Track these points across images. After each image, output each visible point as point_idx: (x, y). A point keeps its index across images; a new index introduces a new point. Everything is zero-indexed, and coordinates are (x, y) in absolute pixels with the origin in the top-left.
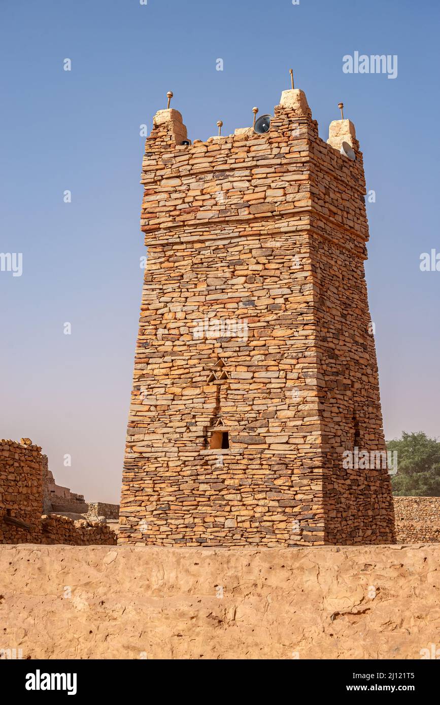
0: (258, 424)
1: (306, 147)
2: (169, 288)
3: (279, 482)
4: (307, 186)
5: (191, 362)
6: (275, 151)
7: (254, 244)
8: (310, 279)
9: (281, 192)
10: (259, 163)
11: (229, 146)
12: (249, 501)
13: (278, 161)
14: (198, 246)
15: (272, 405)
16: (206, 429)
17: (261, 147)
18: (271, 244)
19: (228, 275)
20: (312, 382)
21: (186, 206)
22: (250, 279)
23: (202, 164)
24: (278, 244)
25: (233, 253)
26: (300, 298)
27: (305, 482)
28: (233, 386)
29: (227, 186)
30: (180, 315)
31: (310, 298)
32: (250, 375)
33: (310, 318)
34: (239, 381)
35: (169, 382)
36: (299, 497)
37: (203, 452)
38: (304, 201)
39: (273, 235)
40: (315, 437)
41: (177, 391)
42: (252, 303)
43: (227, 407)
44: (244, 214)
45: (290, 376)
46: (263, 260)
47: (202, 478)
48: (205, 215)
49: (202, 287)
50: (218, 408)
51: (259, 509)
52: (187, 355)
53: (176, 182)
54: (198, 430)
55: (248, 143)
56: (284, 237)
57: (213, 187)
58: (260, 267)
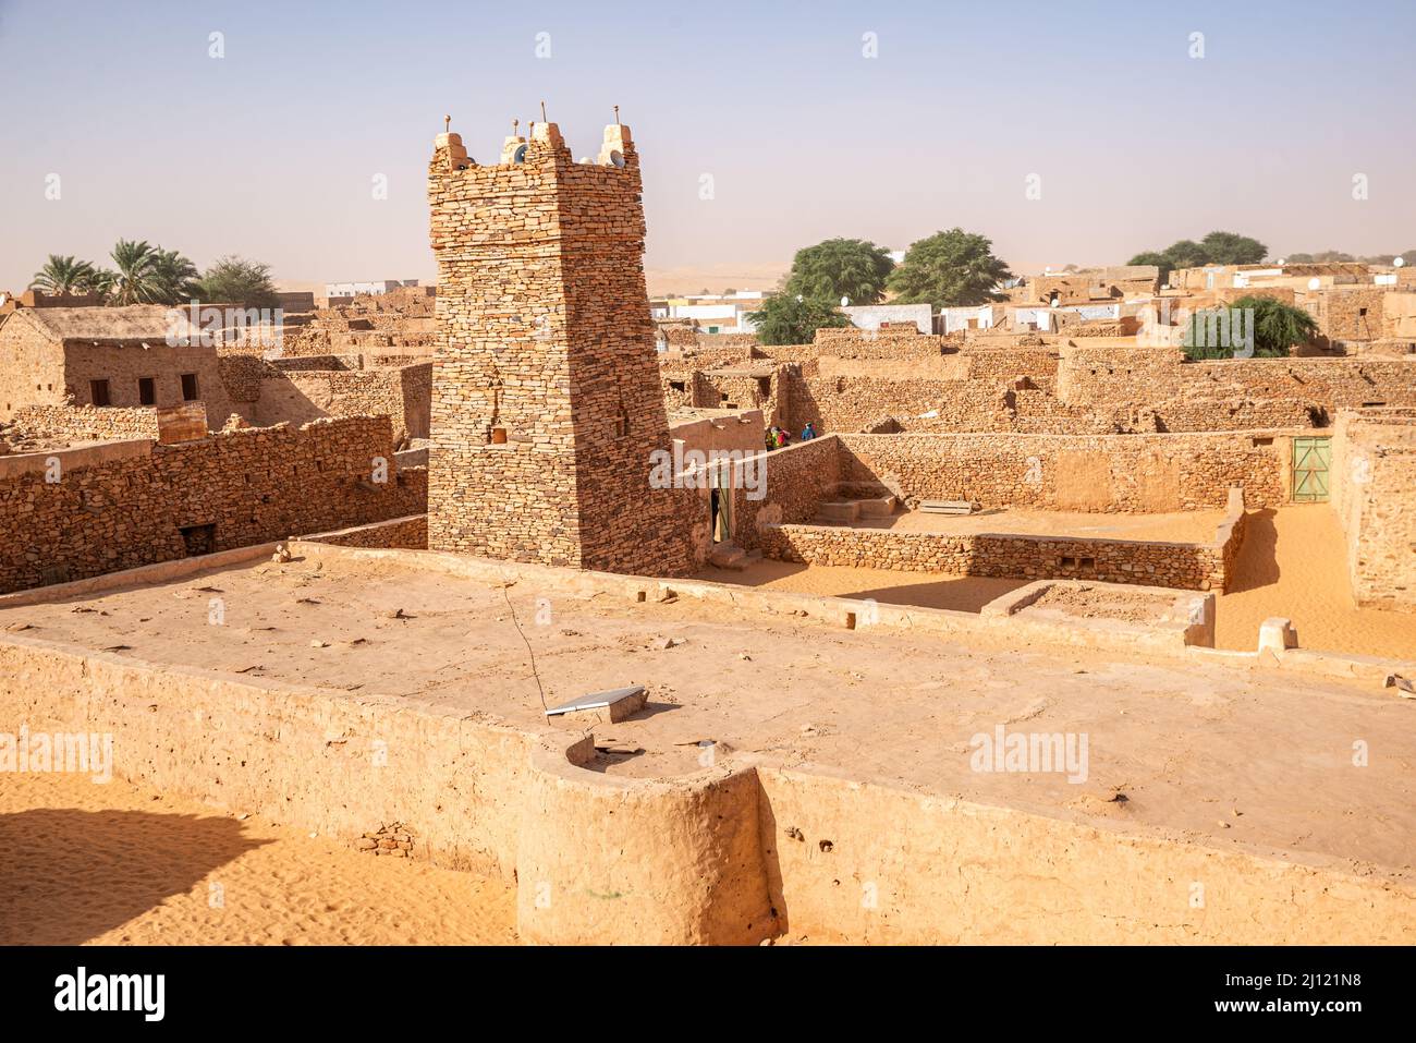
0: (526, 425)
1: (555, 181)
2: (456, 300)
3: (544, 476)
4: (556, 216)
5: (476, 369)
6: (530, 183)
7: (519, 265)
8: (563, 300)
9: (536, 221)
10: (519, 193)
11: (493, 175)
12: (522, 490)
13: (532, 192)
14: (476, 264)
15: (537, 410)
16: (489, 427)
17: (519, 179)
18: (532, 267)
19: (500, 293)
20: (566, 391)
21: (463, 228)
22: (517, 298)
23: (473, 191)
24: (537, 268)
25: (503, 274)
26: (556, 318)
27: (563, 477)
28: (507, 392)
29: (494, 212)
30: (465, 326)
31: (563, 318)
32: (520, 383)
33: (563, 335)
34: (511, 387)
35: (459, 385)
36: (559, 489)
37: (488, 447)
38: (556, 232)
39: (534, 258)
40: (570, 439)
41: (466, 393)
42: (519, 319)
43: (503, 409)
44: (509, 239)
45: (550, 385)
46: (526, 281)
47: (487, 469)
48: (480, 238)
49: (481, 302)
50: (497, 410)
51: (529, 498)
52: (471, 363)
53: (455, 205)
54: (483, 427)
55: (509, 174)
56: (543, 260)
57: (483, 212)
58: (524, 287)
